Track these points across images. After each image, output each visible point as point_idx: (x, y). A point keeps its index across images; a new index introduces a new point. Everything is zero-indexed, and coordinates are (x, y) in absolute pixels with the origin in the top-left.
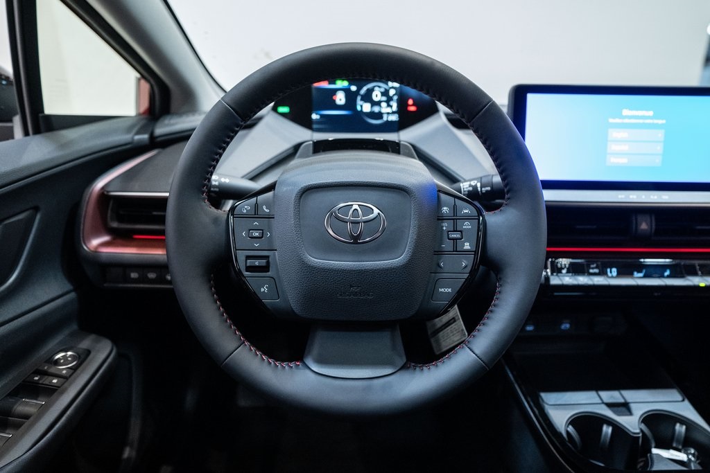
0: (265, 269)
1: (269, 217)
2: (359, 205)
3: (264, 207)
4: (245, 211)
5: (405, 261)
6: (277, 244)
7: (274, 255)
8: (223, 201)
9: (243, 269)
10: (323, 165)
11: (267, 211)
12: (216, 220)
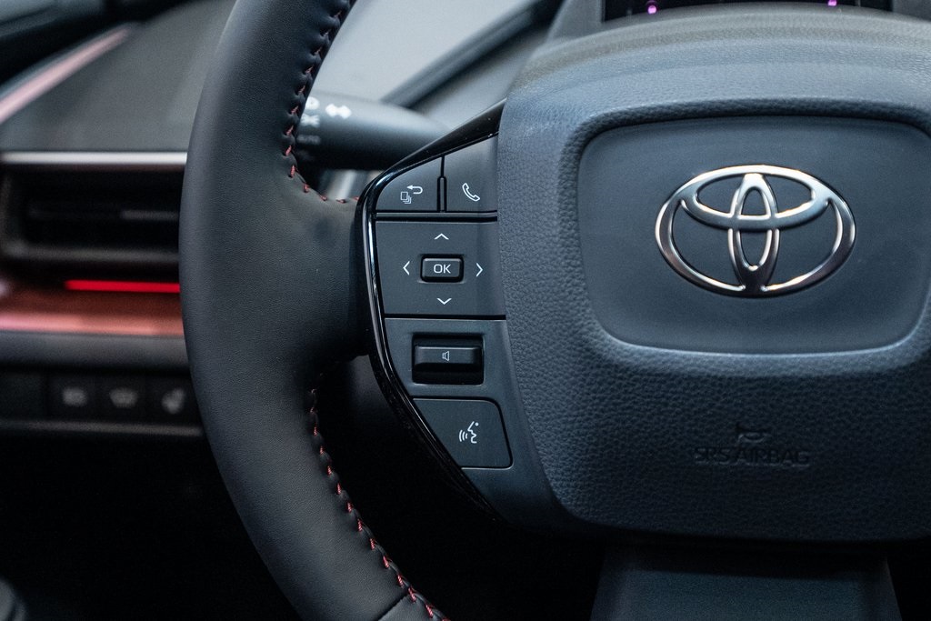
0: (471, 372)
1: (483, 218)
2: (765, 176)
3: (466, 188)
4: (408, 200)
5: (917, 353)
6: (506, 300)
7: (498, 331)
8: (326, 174)
9: (405, 371)
10: (647, 54)
11: (475, 198)
12: (323, 228)
